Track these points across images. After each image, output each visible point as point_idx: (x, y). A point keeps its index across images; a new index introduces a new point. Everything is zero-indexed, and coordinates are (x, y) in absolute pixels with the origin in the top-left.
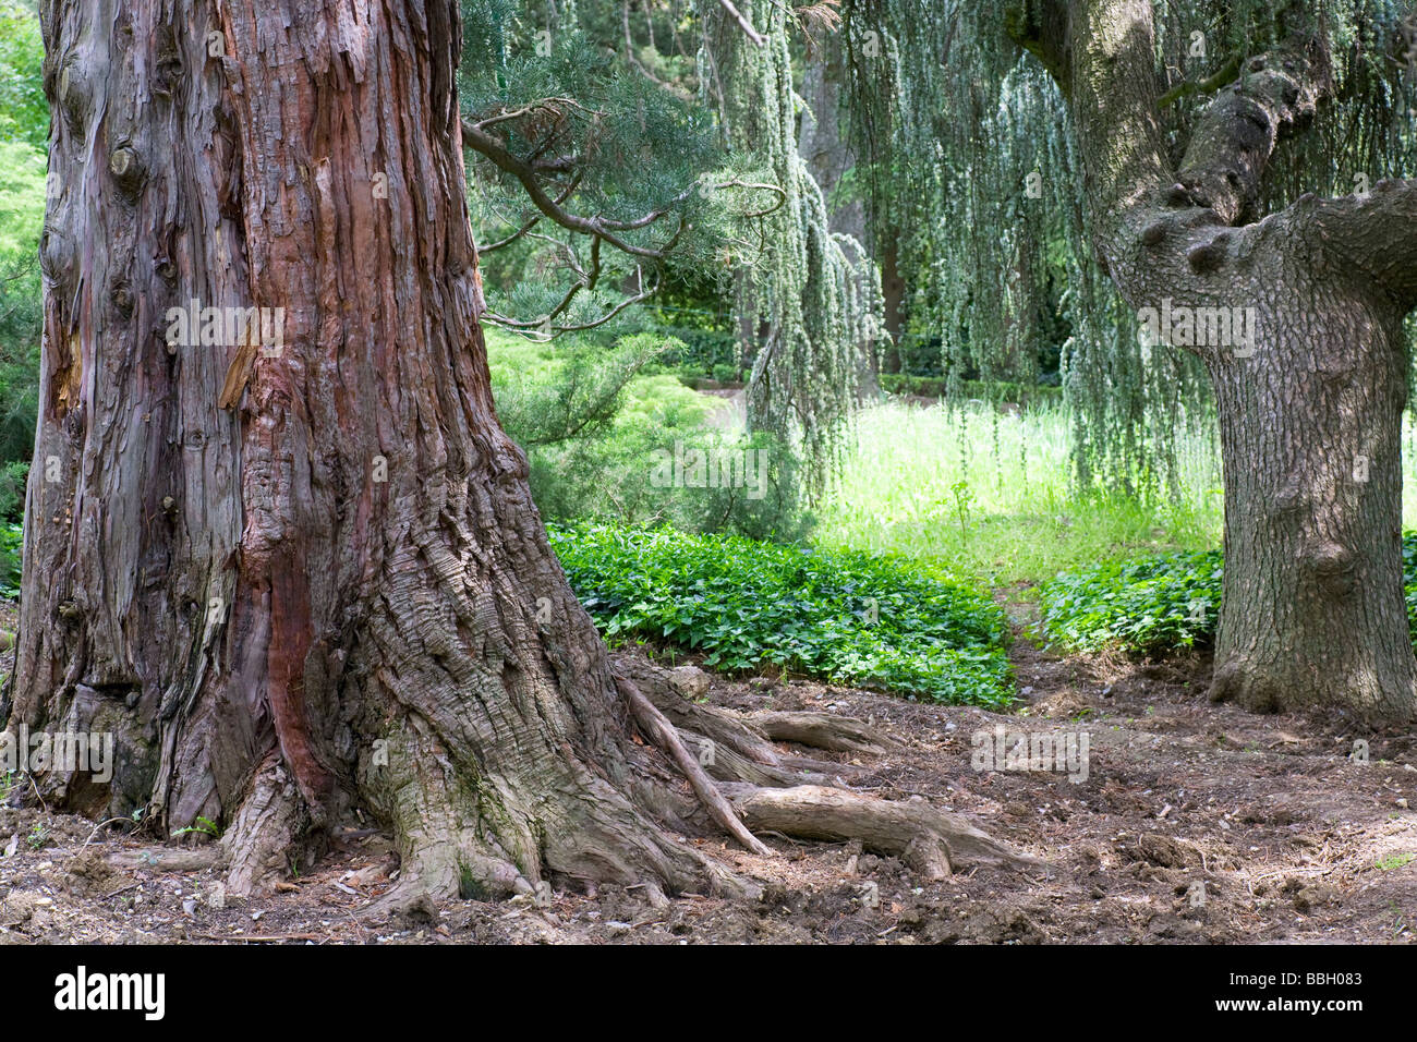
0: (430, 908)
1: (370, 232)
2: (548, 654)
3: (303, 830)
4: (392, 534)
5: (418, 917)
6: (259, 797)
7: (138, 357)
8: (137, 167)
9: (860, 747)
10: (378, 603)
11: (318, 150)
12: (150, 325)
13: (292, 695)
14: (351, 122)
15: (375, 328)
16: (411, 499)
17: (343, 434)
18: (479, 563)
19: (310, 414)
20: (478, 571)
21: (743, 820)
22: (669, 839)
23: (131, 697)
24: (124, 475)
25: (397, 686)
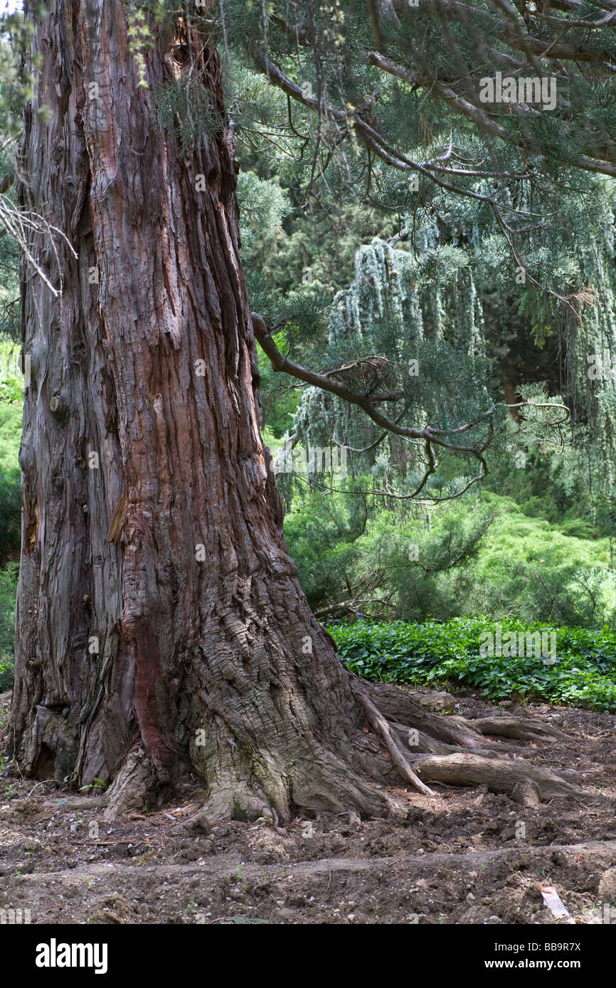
0: (205, 825)
1: (187, 435)
2: (299, 678)
3: (154, 785)
4: (205, 610)
5: (198, 830)
6: (129, 766)
7: (67, 515)
8: (63, 406)
9: (540, 737)
10: (197, 651)
11: (155, 389)
12: (73, 496)
13: (149, 706)
14: (173, 372)
15: (192, 491)
16: (215, 590)
17: (174, 553)
18: (257, 625)
19: (155, 542)
20: (256, 631)
21: (419, 775)
22: (367, 786)
23: (65, 711)
24: (60, 583)
25: (208, 699)
